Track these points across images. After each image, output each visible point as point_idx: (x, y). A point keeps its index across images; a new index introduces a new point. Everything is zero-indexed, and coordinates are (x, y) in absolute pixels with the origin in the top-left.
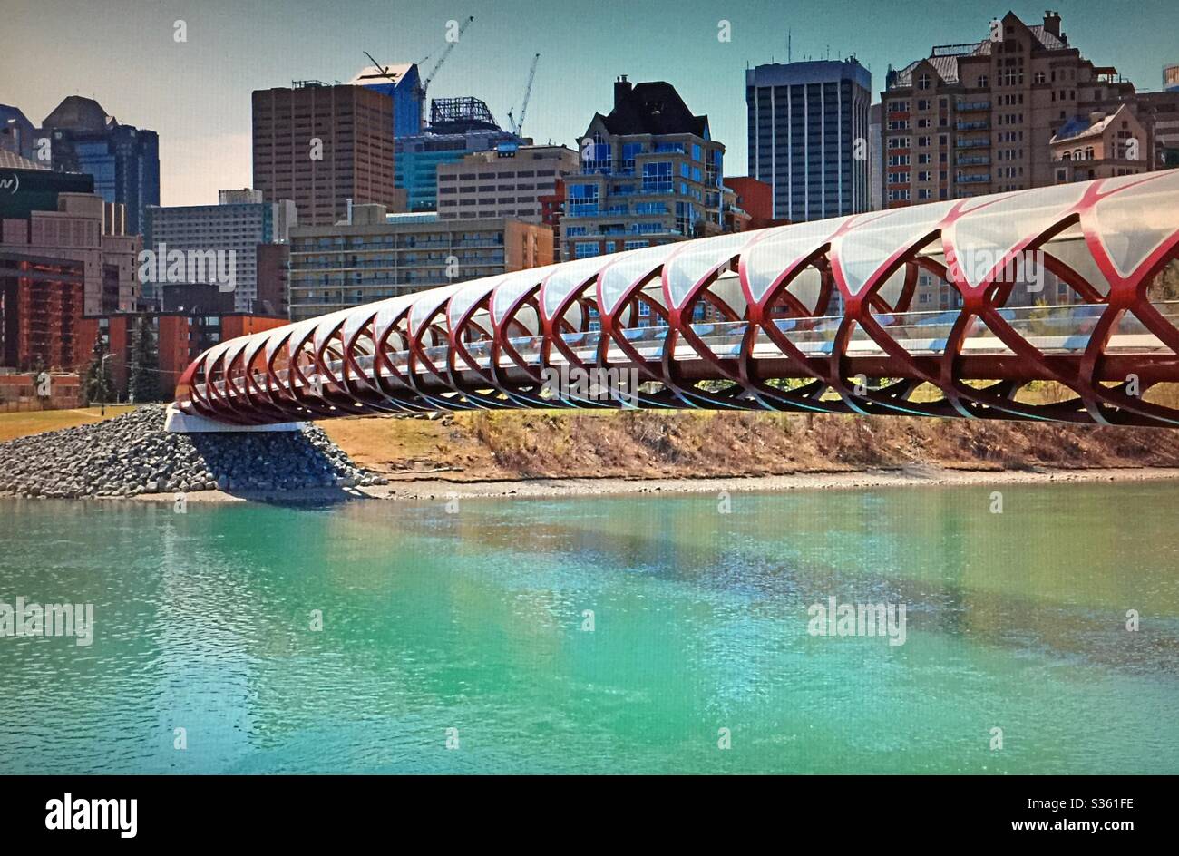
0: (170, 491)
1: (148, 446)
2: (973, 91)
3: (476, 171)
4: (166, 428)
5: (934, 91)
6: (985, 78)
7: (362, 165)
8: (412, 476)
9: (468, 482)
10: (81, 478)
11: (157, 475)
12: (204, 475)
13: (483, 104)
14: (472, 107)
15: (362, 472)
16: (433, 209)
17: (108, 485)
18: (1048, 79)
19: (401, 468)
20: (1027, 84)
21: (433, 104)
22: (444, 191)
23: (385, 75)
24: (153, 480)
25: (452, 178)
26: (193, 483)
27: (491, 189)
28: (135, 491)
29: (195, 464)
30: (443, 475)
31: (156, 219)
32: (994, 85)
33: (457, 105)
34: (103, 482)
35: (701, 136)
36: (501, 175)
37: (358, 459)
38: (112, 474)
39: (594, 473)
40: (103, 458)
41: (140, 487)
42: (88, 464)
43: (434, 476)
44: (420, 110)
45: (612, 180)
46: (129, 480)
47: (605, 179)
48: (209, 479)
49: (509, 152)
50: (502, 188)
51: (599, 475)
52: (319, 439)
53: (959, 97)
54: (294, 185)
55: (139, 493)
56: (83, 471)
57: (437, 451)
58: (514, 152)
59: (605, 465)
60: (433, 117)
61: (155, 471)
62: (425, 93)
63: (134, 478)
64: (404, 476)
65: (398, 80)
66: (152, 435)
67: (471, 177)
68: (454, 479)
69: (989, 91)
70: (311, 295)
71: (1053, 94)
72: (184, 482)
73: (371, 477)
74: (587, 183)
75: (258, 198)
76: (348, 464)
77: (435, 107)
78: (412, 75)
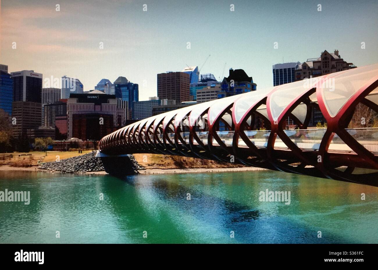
0: (94, 171)
1: (91, 160)
2: (317, 70)
3: (205, 91)
4: (96, 156)
5: (307, 70)
6: (320, 66)
7: (182, 90)
8: (152, 168)
9: (166, 169)
10: (75, 168)
11: (91, 168)
12: (102, 168)
13: (213, 75)
14: (210, 76)
15: (140, 167)
16: (196, 100)
17: (80, 170)
18: (335, 66)
19: (151, 166)
20: (330, 68)
21: (201, 75)
22: (198, 96)
23: (190, 69)
24: (91, 169)
25: (200, 93)
26: (99, 169)
27: (209, 95)
28: (86, 171)
29: (101, 165)
30: (160, 167)
31: (135, 104)
32: (322, 68)
33: (207, 75)
34: (79, 169)
35: (251, 82)
36: (211, 92)
37: (140, 163)
38: (82, 167)
39: (199, 167)
40: (80, 163)
41: (88, 170)
42: (77, 165)
43: (158, 167)
44: (198, 77)
45: (228, 93)
46: (85, 169)
47: (226, 93)
48: (103, 168)
49: (213, 86)
50: (212, 95)
51: (200, 167)
52: (132, 159)
53: (313, 71)
54: (166, 95)
55: (87, 172)
56: (76, 167)
57: (161, 161)
58: (215, 86)
59: (202, 164)
60: (201, 78)
61: (91, 167)
62: (199, 73)
63: (86, 168)
64: (151, 168)
65: (193, 70)
66: (92, 158)
67: (204, 93)
68: (162, 168)
69: (321, 69)
71: (337, 70)
72: (97, 169)
73: (142, 168)
74: (222, 94)
75: (157, 99)
76: (137, 165)
77: (202, 76)
78: (197, 69)
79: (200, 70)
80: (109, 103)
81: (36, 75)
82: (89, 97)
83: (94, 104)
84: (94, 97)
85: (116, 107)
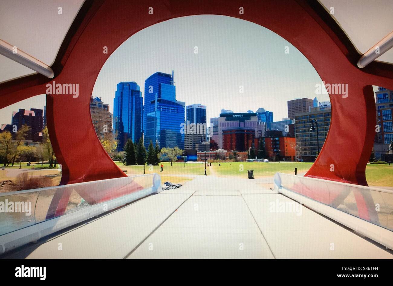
31: (271, 124)
33: (324, 103)
44: (317, 104)
62: (318, 101)
65: (313, 99)
70: (301, 131)
75: (289, 119)
77: (320, 104)
78: (315, 98)
79: (318, 99)
80: (251, 120)
81: (202, 107)
82: (234, 116)
83: (239, 121)
84: (238, 116)
85: (257, 123)
